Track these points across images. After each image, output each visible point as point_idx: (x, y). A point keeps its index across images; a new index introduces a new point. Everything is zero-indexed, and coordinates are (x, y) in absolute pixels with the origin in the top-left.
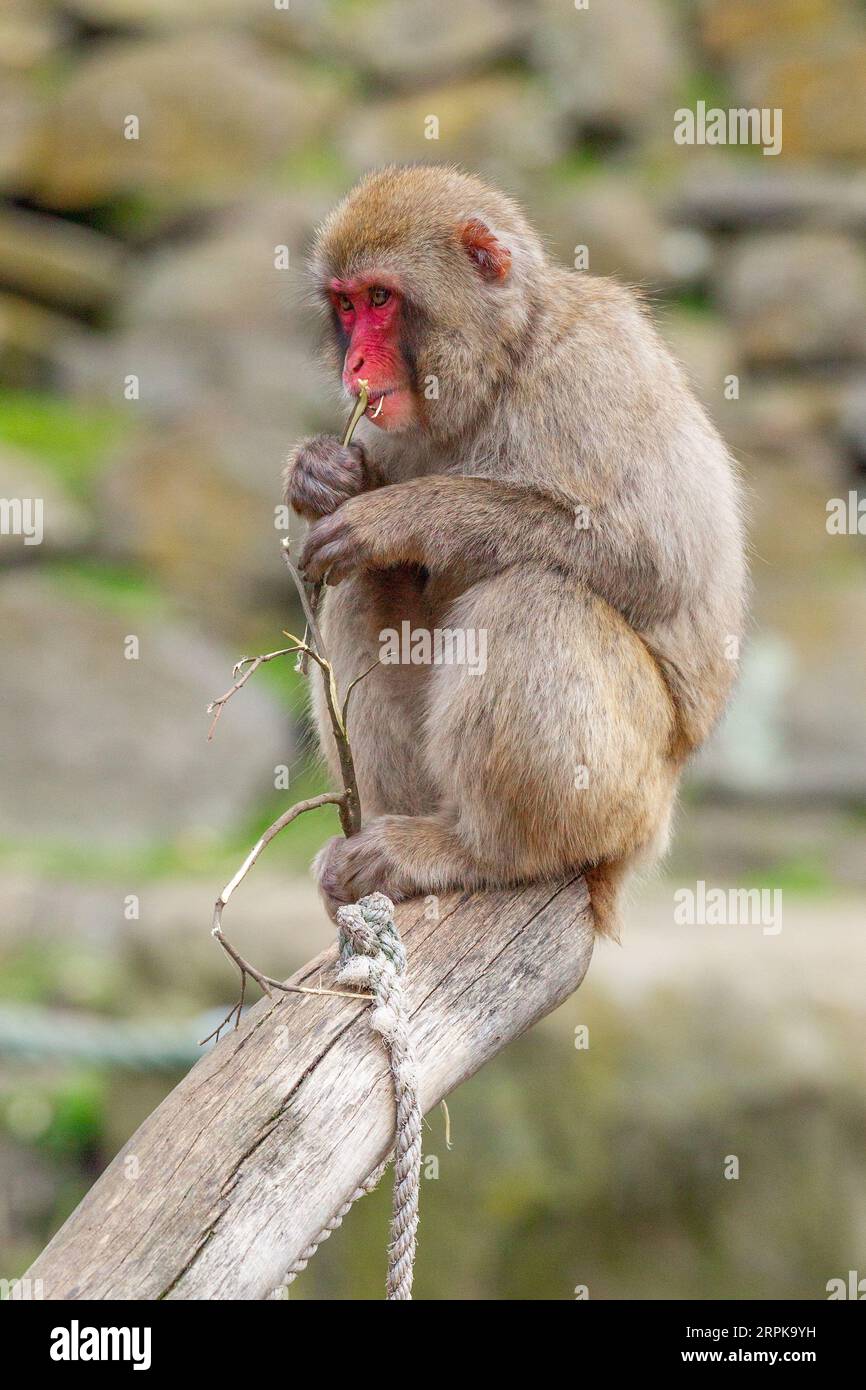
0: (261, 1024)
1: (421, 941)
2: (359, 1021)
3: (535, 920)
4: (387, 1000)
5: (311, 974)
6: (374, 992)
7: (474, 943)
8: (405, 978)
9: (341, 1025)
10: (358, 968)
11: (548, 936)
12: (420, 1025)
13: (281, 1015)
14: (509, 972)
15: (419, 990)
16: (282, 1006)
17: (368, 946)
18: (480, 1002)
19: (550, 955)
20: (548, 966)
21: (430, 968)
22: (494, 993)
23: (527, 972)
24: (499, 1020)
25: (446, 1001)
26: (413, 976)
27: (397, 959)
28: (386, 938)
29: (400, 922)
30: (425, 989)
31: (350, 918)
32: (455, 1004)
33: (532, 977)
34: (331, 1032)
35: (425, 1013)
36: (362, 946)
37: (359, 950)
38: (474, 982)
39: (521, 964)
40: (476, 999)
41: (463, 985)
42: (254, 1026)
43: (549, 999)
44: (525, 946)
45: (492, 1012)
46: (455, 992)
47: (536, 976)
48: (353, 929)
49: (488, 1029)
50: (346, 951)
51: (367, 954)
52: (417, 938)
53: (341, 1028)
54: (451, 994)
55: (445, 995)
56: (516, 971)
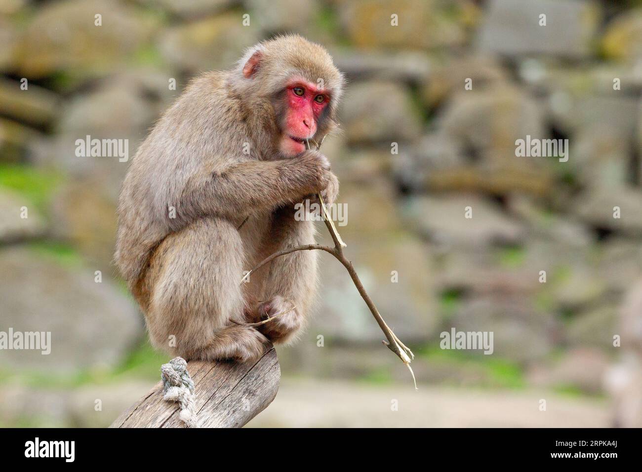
0: (128, 419)
1: (201, 379)
2: (173, 416)
3: (253, 369)
4: (187, 406)
5: (150, 396)
6: (181, 403)
7: (225, 380)
8: (194, 396)
9: (164, 419)
10: (173, 393)
11: (259, 376)
12: (201, 418)
13: (137, 415)
14: (241, 393)
15: (200, 402)
16: (136, 411)
17: (177, 382)
18: (229, 407)
19: (260, 385)
20: (259, 390)
21: (205, 392)
22: (234, 403)
23: (250, 393)
24: (237, 415)
25: (213, 407)
26: (197, 395)
27: (190, 387)
28: (185, 377)
29: (190, 371)
30: (203, 401)
31: (168, 369)
32: (217, 408)
33: (252, 395)
34: (160, 422)
35: (203, 413)
36: (174, 382)
37: (173, 384)
38: (226, 398)
39: (247, 389)
40: (226, 405)
41: (220, 399)
42: (125, 419)
43: (260, 405)
44: (249, 381)
45: (234, 412)
46: (217, 403)
47: (254, 395)
48: (170, 374)
49: (232, 419)
50: (166, 385)
51: (176, 386)
52: (198, 378)
53: (165, 420)
54: (215, 404)
55: (212, 404)
56: (244, 393)
